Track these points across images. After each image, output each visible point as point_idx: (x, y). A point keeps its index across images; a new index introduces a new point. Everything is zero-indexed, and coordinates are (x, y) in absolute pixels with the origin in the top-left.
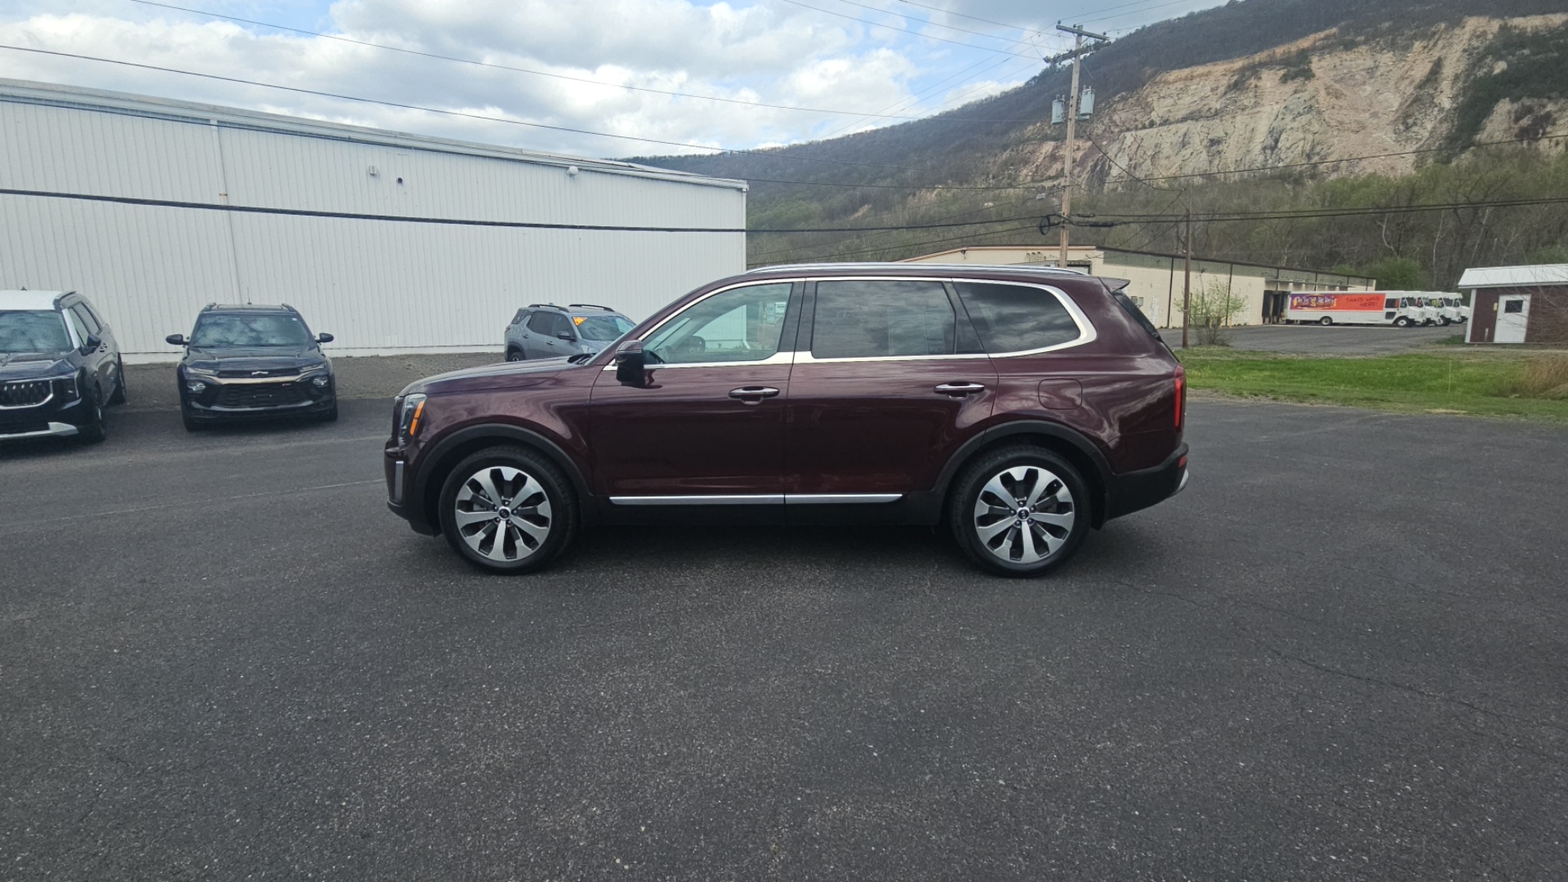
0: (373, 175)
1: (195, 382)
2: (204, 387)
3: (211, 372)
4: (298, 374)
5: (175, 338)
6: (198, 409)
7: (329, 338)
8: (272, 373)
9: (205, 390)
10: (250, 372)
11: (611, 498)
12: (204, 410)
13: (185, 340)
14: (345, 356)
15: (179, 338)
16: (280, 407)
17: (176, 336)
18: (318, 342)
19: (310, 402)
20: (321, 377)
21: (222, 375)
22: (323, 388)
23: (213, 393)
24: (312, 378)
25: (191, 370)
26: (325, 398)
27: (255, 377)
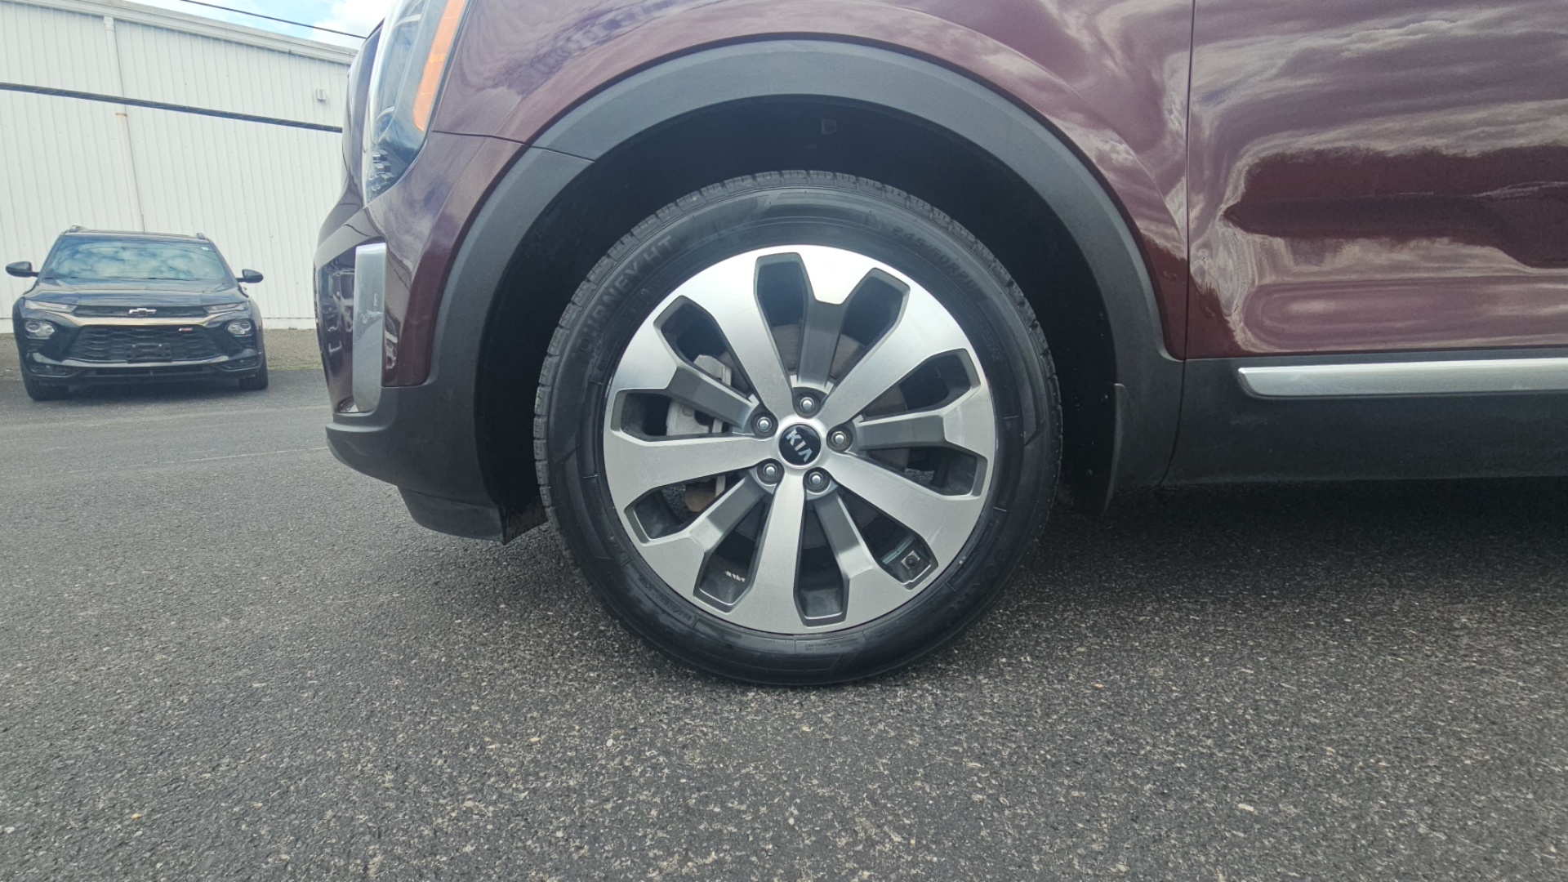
0: (321, 101)
1: (36, 323)
2: (53, 331)
3: (64, 307)
4: (205, 314)
5: (21, 267)
6: (44, 365)
7: (256, 278)
8: (162, 311)
9: (53, 336)
10: (126, 309)
11: (1242, 370)
12: (54, 366)
13: (36, 268)
14: (287, 328)
15: (25, 267)
16: (175, 363)
17: (23, 263)
18: (240, 280)
19: (225, 358)
20: (242, 322)
21: (80, 311)
22: (244, 338)
23: (65, 340)
24: (226, 323)
25: (32, 305)
26: (248, 352)
27: (133, 316)
